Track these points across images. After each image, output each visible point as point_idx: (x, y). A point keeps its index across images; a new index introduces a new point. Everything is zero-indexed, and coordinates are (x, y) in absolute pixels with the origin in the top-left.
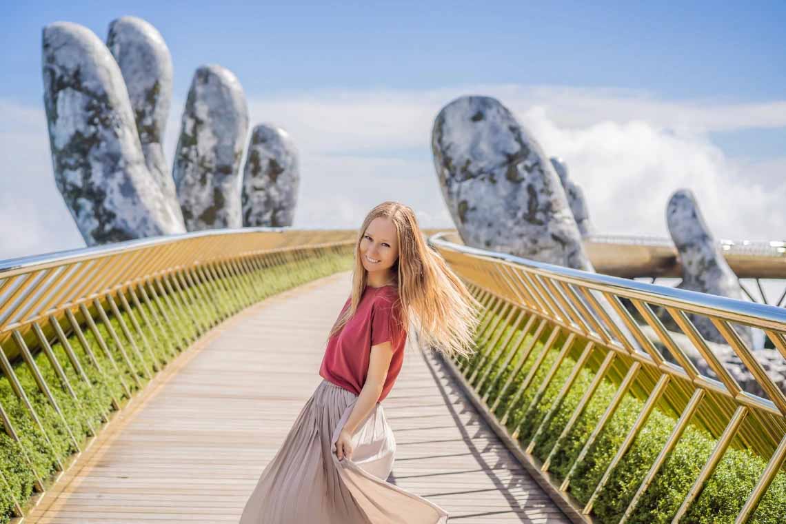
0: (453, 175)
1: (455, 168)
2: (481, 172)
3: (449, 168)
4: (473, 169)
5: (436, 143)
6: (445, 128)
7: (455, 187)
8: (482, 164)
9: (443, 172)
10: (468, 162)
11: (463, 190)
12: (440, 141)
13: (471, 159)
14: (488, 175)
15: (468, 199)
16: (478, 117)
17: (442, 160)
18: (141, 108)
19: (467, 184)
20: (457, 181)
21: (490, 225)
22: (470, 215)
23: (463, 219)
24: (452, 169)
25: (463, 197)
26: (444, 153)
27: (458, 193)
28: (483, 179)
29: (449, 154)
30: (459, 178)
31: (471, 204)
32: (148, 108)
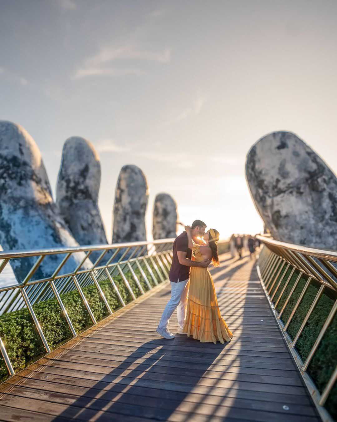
0: (266, 193)
1: (267, 187)
2: (289, 187)
3: (262, 189)
4: (281, 186)
5: (250, 171)
6: (256, 158)
7: (269, 201)
8: (289, 181)
9: (257, 192)
10: (278, 181)
11: (275, 203)
12: (253, 168)
13: (280, 178)
14: (295, 189)
15: (281, 209)
16: (283, 146)
17: (256, 183)
18: (77, 180)
19: (278, 198)
20: (269, 197)
21: (302, 228)
22: (283, 222)
23: (277, 225)
24: (265, 188)
25: (276, 208)
26: (257, 177)
27: (272, 206)
28: (291, 192)
29: (262, 177)
30: (271, 195)
31: (283, 213)
32: (81, 180)
